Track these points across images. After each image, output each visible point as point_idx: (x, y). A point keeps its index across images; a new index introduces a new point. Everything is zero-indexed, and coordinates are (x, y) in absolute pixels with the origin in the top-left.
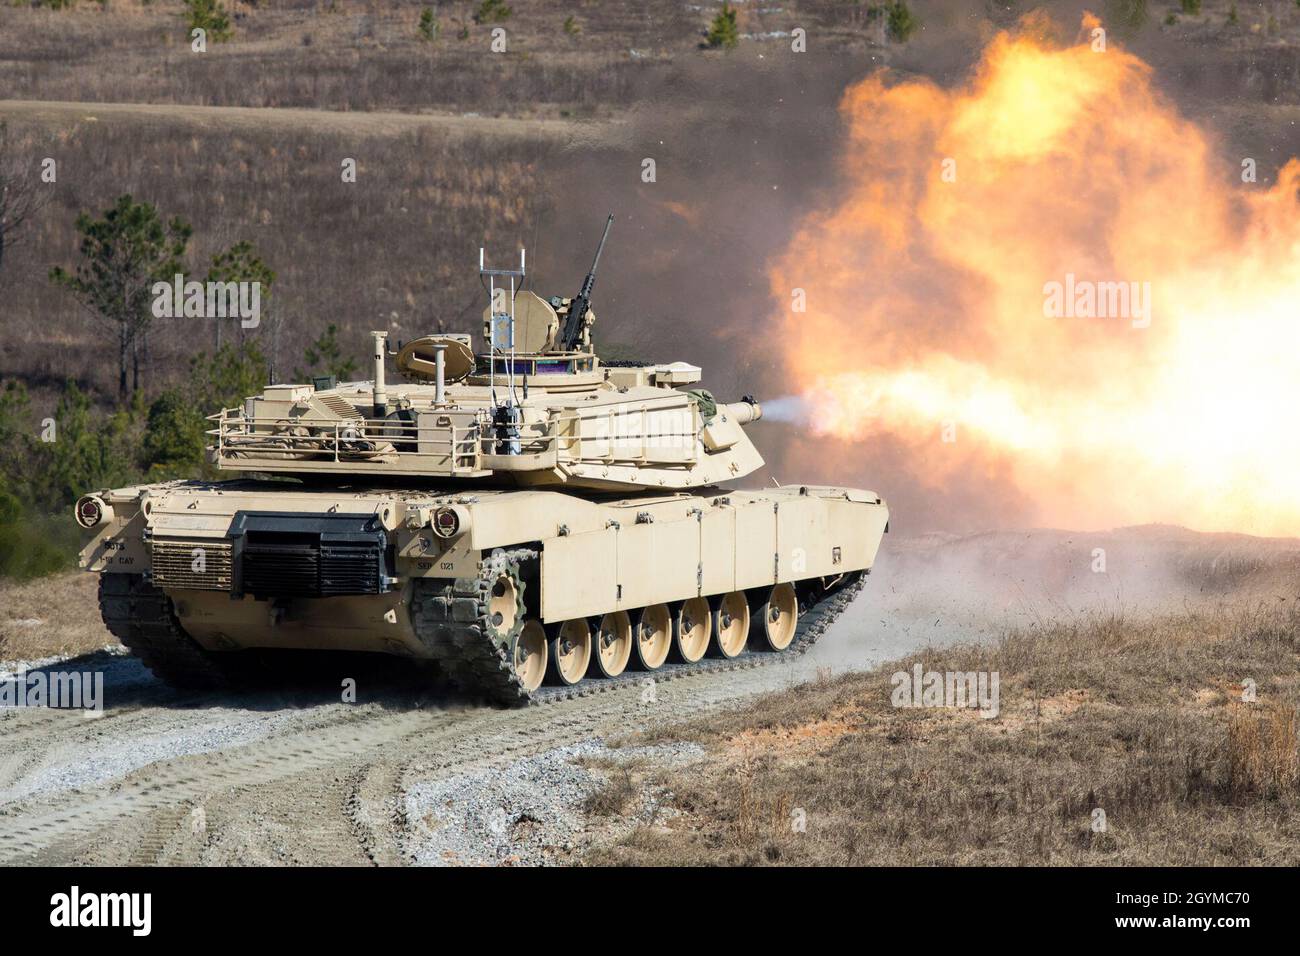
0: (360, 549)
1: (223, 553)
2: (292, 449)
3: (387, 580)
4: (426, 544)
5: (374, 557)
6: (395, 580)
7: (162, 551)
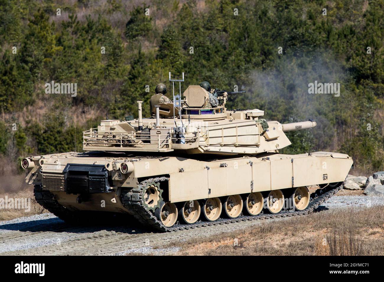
0: (100, 177)
1: (61, 178)
2: (107, 143)
3: (108, 188)
4: (120, 175)
5: (104, 180)
6: (112, 188)
7: (44, 177)
